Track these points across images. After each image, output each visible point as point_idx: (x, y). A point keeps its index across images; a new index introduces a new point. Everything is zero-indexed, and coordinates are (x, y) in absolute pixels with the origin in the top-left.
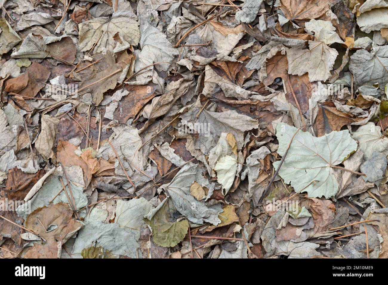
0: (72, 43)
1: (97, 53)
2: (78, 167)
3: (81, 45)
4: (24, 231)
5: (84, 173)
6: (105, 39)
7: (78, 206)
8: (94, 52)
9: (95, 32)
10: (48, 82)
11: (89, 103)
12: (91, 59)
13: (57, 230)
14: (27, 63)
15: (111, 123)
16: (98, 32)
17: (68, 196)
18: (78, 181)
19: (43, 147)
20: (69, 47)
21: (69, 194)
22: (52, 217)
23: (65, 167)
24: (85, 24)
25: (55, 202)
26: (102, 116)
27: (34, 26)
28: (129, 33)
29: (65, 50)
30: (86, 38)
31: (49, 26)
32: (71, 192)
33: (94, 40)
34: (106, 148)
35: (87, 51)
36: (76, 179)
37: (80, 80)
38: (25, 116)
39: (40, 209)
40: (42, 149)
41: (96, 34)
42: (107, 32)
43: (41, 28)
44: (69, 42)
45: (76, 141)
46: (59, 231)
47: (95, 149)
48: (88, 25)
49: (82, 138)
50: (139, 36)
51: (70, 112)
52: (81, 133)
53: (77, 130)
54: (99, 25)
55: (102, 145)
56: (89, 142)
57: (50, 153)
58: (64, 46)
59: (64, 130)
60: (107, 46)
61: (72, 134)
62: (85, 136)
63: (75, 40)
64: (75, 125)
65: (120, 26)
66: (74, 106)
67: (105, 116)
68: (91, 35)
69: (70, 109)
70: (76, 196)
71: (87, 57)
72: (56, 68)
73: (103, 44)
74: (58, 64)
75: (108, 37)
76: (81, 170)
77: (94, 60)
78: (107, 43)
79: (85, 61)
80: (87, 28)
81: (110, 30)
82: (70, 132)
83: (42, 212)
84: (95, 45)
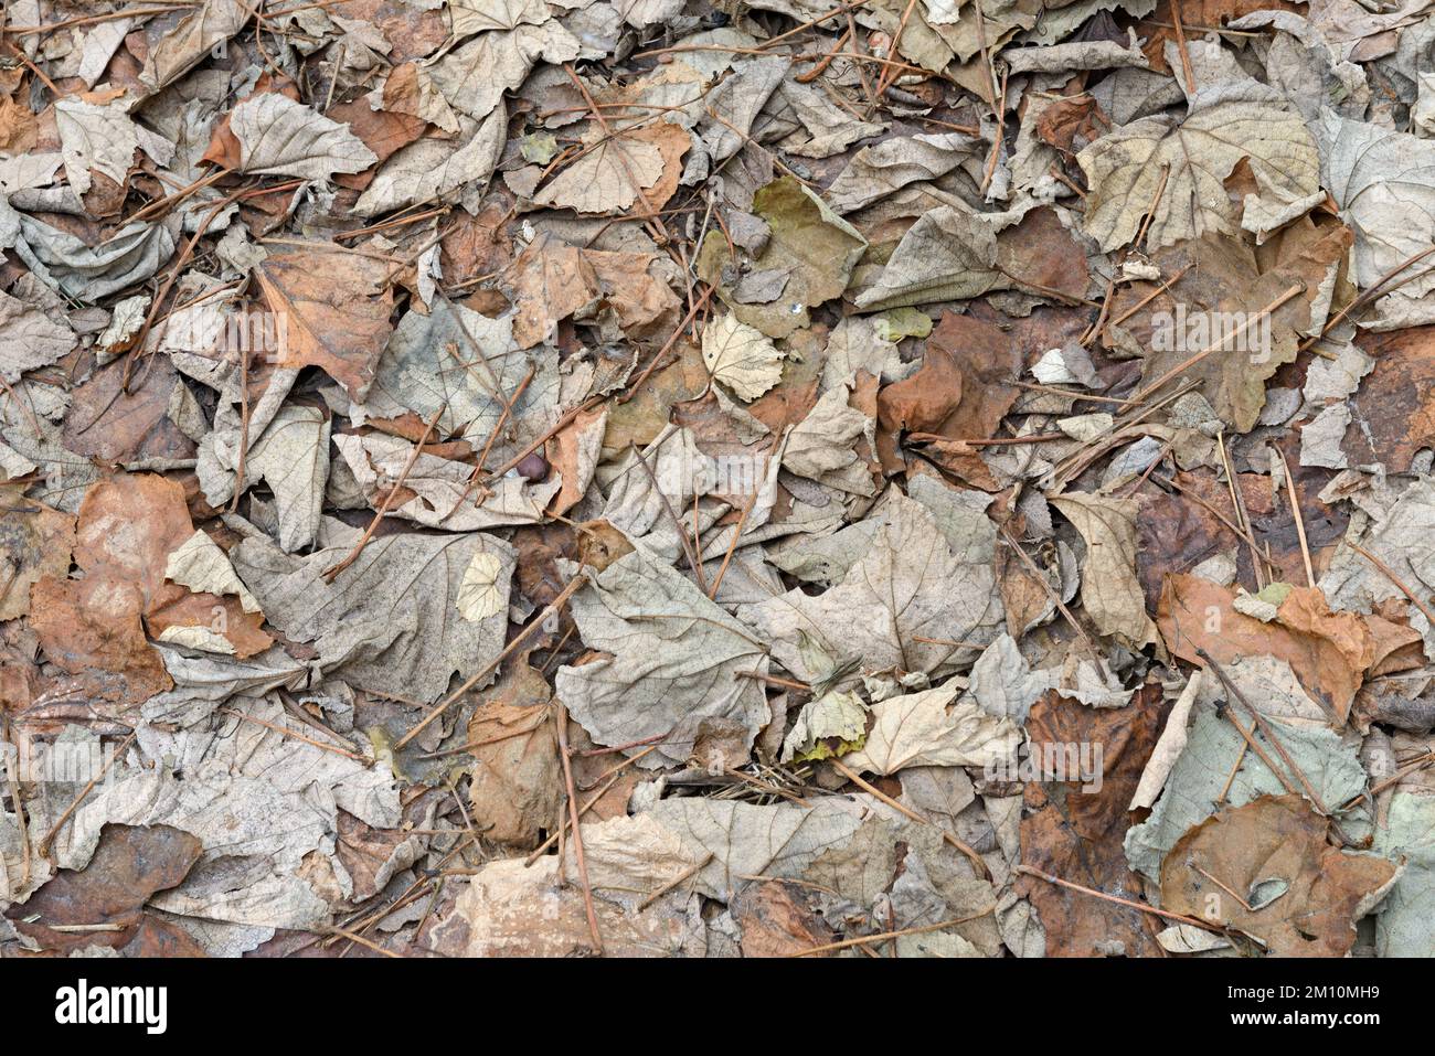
0: (1059, 226)
1: (1162, 248)
2: (1268, 661)
3: (1095, 230)
4: (1162, 923)
5: (1299, 677)
6: (1183, 193)
7: (1331, 799)
8: (1151, 247)
9: (1138, 174)
10: (1027, 375)
11: (1213, 425)
12: (1151, 271)
13: (1289, 895)
14: (921, 324)
15: (1340, 479)
16: (1152, 173)
17: (1276, 773)
18: (1287, 710)
19: (1115, 607)
20: (1050, 242)
21: (1276, 760)
22: (1251, 854)
23: (1224, 667)
24: (1100, 151)
25: (1238, 801)
26: (1291, 463)
27: (908, 187)
28: (1277, 155)
29: (1040, 257)
30: (1105, 202)
31: (952, 181)
32: (1283, 754)
33: (1141, 203)
34: (1343, 576)
35: (1126, 247)
36: (1276, 704)
37: (1138, 351)
38: (989, 510)
39: (1195, 833)
40: (1115, 616)
41: (1142, 179)
42: (1188, 167)
43: (933, 191)
44: (1048, 225)
45: (1216, 570)
46: (1301, 898)
47: (1304, 583)
48: (1111, 154)
49: (1234, 553)
50: (1313, 161)
51: (1160, 466)
52: (1228, 538)
53: (1212, 528)
54: (1149, 146)
55: (1323, 565)
56: (1264, 564)
57: (1146, 628)
58: (1029, 244)
59: (1167, 535)
60: (1198, 218)
61: (1199, 543)
62: (1244, 546)
63: (1064, 215)
64: (1195, 510)
65: (1232, 136)
66: (1165, 448)
67: (1305, 460)
68: (1122, 188)
69: (1155, 457)
70: (1307, 762)
71: (1133, 269)
72: (1027, 324)
73: (1180, 210)
74: (1035, 309)
75: (1195, 182)
76: (1283, 667)
77: (1164, 277)
78: (1194, 206)
79: (1127, 285)
80: (1109, 163)
81: (1197, 158)
82: (1188, 539)
83: (1204, 841)
84: (1146, 220)
